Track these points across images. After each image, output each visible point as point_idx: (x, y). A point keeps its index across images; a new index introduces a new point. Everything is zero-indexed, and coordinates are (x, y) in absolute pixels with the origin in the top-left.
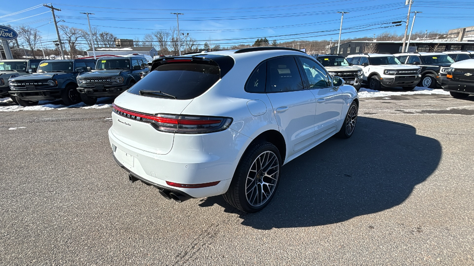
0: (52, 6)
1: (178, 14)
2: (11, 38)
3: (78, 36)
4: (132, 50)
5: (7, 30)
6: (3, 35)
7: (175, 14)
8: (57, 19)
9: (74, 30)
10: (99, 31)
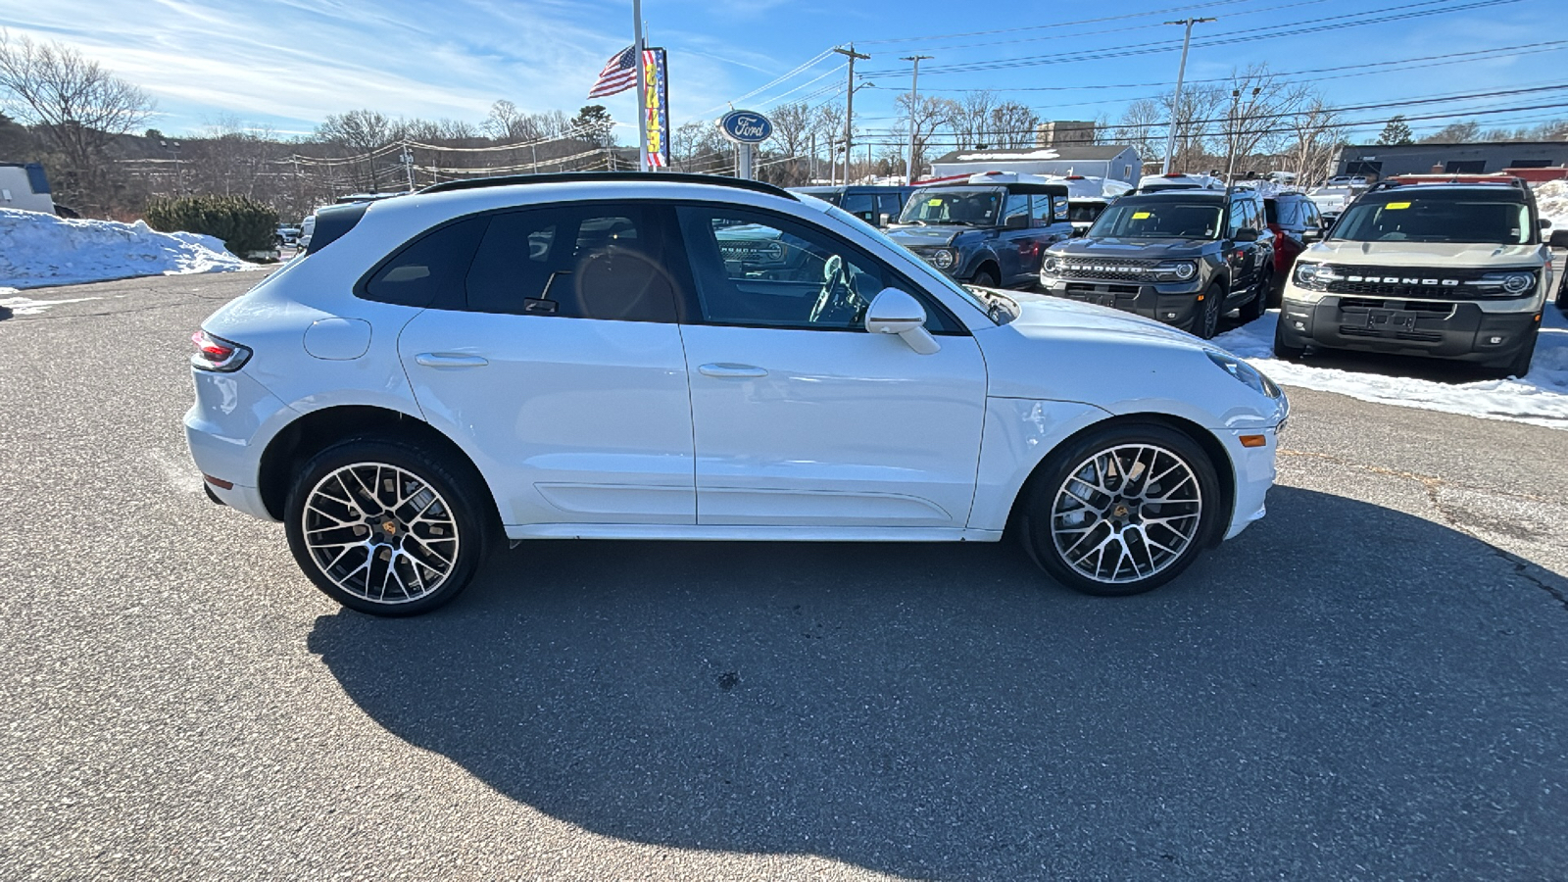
0: (853, 50)
1: (1194, 21)
2: (758, 137)
3: (939, 118)
4: (1057, 155)
5: (754, 121)
6: (745, 133)
7: (1180, 23)
8: (856, 83)
9: (934, 105)
10: (993, 102)
